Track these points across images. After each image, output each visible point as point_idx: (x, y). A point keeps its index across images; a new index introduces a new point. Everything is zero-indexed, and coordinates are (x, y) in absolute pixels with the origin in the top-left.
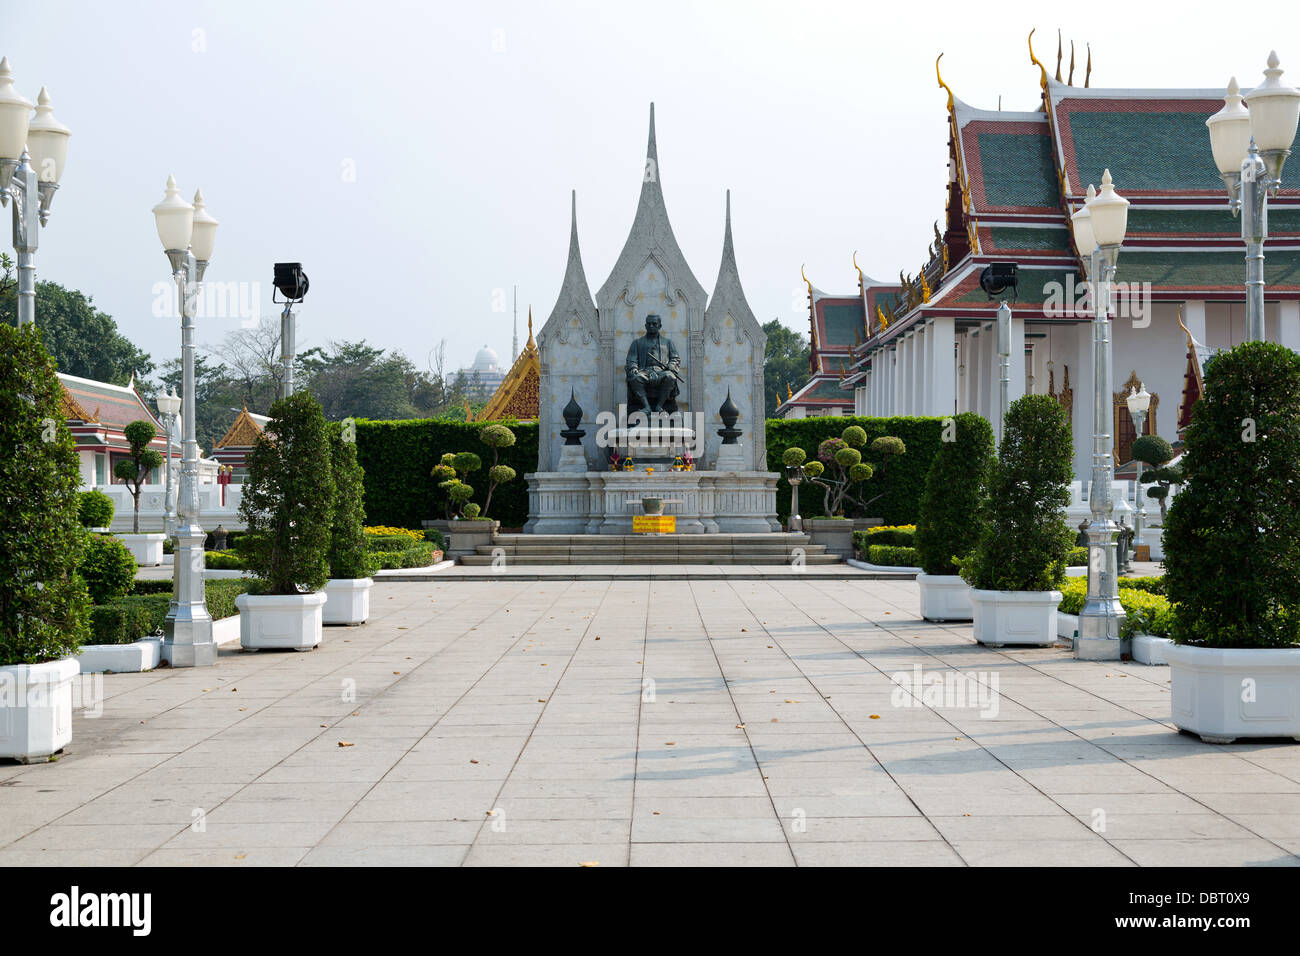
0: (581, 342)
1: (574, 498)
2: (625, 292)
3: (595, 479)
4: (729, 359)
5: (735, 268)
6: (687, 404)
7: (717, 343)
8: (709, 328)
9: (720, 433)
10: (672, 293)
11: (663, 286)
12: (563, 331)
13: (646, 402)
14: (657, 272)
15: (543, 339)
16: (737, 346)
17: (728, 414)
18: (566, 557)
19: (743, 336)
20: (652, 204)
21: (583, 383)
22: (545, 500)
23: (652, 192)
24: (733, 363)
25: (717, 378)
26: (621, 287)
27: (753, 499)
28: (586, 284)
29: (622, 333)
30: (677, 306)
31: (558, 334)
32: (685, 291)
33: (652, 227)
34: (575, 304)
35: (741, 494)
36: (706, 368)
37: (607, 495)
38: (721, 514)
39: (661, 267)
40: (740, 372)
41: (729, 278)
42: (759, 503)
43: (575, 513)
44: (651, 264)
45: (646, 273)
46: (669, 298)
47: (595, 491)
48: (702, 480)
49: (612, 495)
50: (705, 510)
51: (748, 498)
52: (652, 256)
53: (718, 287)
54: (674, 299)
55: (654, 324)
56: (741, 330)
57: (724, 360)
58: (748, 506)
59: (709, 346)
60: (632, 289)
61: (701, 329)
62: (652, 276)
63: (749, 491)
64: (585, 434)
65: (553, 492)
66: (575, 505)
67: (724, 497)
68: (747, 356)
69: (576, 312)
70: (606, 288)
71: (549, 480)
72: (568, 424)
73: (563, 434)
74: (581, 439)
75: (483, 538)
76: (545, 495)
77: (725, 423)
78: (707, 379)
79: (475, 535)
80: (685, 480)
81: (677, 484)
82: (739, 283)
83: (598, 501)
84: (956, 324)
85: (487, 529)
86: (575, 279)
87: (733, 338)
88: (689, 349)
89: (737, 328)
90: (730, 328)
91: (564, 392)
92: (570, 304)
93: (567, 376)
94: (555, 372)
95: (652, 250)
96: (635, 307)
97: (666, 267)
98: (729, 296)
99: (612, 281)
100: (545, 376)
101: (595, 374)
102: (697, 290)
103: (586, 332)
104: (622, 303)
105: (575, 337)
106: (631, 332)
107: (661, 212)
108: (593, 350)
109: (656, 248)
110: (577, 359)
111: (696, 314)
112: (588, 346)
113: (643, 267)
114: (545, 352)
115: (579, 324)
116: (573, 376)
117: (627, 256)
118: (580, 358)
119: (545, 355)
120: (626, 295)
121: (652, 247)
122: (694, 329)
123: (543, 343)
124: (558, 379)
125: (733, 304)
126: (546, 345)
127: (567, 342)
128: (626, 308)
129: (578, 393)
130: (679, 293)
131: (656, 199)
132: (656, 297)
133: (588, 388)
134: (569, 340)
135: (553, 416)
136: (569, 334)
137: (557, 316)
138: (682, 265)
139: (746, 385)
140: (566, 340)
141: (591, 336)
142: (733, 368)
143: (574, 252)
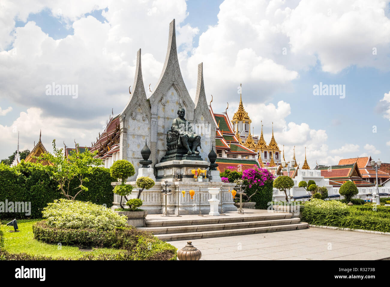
0: (142, 119)
2: (162, 98)
8: (195, 119)
10: (181, 102)
11: (177, 99)
12: (134, 113)
14: (175, 92)
15: (124, 116)
17: (212, 157)
21: (142, 139)
23: (174, 57)
26: (160, 96)
29: (160, 117)
31: (131, 115)
32: (187, 103)
33: (173, 72)
34: (140, 101)
39: (176, 90)
40: (206, 140)
41: (202, 99)
43: (154, 202)
44: (172, 88)
45: (170, 93)
46: (180, 104)
52: (173, 85)
53: (199, 103)
54: (182, 105)
60: (164, 98)
61: (192, 119)
62: (173, 93)
69: (140, 105)
72: (143, 158)
73: (141, 162)
74: (150, 165)
75: (140, 222)
82: (206, 102)
85: (142, 216)
89: (206, 121)
90: (203, 121)
91: (134, 143)
92: (138, 101)
93: (135, 135)
94: (130, 133)
95: (173, 82)
96: (166, 106)
97: (179, 91)
98: (203, 107)
99: (157, 92)
100: (125, 134)
101: (148, 135)
102: (191, 102)
103: (144, 115)
104: (160, 103)
105: (139, 117)
106: (164, 117)
107: (177, 66)
108: (147, 124)
109: (175, 81)
110: (140, 127)
111: (191, 112)
112: (145, 122)
113: (169, 89)
114: (125, 122)
115: (141, 111)
116: (138, 135)
117: (163, 82)
118: (141, 127)
119: (125, 124)
120: (162, 101)
121: (173, 80)
122: (190, 119)
123: (124, 118)
124: (131, 137)
125: (204, 111)
126: (126, 119)
127: (135, 119)
128: (162, 106)
129: (140, 144)
130: (184, 102)
131: (175, 60)
132: (174, 103)
133: (144, 142)
134: (137, 118)
135: (128, 154)
136: (136, 115)
137: (132, 105)
138: (185, 90)
139: (208, 146)
140: (135, 117)
141: (146, 117)
142: (204, 138)
143: (140, 77)
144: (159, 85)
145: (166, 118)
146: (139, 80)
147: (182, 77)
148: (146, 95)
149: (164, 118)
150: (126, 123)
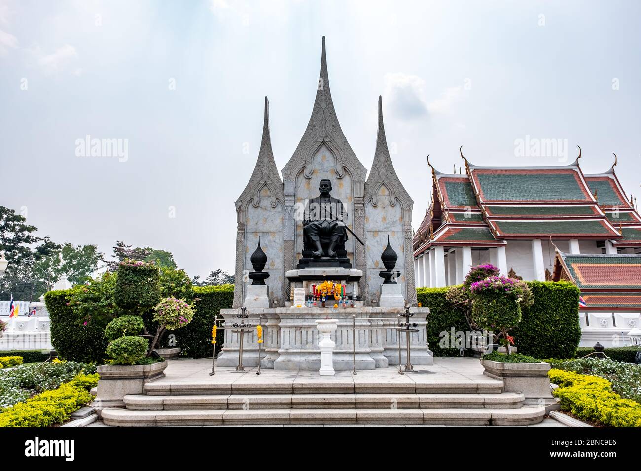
0: (269, 206)
2: (304, 168)
3: (271, 315)
4: (384, 219)
5: (387, 151)
6: (352, 253)
7: (375, 206)
8: (368, 195)
9: (382, 275)
10: (339, 169)
11: (332, 164)
12: (256, 199)
14: (328, 154)
15: (240, 204)
16: (390, 208)
17: (389, 259)
19: (394, 201)
20: (324, 105)
21: (270, 238)
23: (324, 97)
24: (387, 221)
25: (375, 232)
26: (300, 166)
28: (274, 163)
29: (301, 199)
30: (344, 179)
31: (252, 200)
32: (351, 169)
33: (324, 122)
34: (265, 178)
36: (366, 226)
37: (282, 331)
39: (331, 151)
40: (393, 229)
41: (382, 159)
44: (324, 149)
45: (319, 156)
46: (337, 173)
47: (272, 326)
48: (372, 315)
50: (375, 345)
52: (324, 143)
53: (374, 165)
54: (341, 173)
55: (326, 186)
56: (393, 197)
57: (381, 219)
59: (369, 209)
60: (309, 167)
61: (362, 196)
62: (324, 156)
64: (269, 276)
66: (256, 338)
68: (399, 215)
69: (265, 184)
70: (289, 166)
72: (255, 268)
73: (251, 276)
74: (266, 281)
75: (135, 385)
77: (386, 266)
78: (368, 234)
79: (127, 382)
82: (391, 162)
83: (275, 336)
84: (444, 250)
85: (142, 374)
86: (266, 159)
87: (387, 202)
88: (354, 209)
89: (389, 195)
90: (384, 195)
91: (256, 244)
92: (262, 178)
93: (259, 232)
94: (249, 230)
95: (324, 138)
96: (311, 180)
97: (335, 151)
98: (383, 171)
99: (294, 160)
100: (240, 232)
101: (280, 230)
102: (360, 166)
103: (274, 198)
104: (301, 177)
105: (266, 203)
107: (331, 111)
108: (279, 212)
109: (327, 137)
110: (266, 219)
111: (359, 184)
112: (276, 209)
113: (317, 151)
114: (241, 213)
115: (269, 193)
116: (263, 233)
117: (305, 142)
118: (269, 218)
119: (241, 216)
120: (305, 172)
121: (324, 136)
122: (357, 196)
123: (240, 207)
124: (251, 235)
125: (387, 178)
126: (242, 208)
127: (258, 207)
128: (304, 180)
129: (267, 245)
130: (345, 169)
131: (327, 102)
132: (327, 172)
133: (274, 242)
134: (261, 205)
135: (246, 264)
136: (260, 200)
137: (252, 187)
138: (347, 149)
139: (398, 238)
140: (258, 204)
141: (277, 202)
142: (388, 225)
143: (266, 140)
144: (298, 148)
146: (264, 145)
147: (340, 127)
148: (276, 167)
150: (243, 215)
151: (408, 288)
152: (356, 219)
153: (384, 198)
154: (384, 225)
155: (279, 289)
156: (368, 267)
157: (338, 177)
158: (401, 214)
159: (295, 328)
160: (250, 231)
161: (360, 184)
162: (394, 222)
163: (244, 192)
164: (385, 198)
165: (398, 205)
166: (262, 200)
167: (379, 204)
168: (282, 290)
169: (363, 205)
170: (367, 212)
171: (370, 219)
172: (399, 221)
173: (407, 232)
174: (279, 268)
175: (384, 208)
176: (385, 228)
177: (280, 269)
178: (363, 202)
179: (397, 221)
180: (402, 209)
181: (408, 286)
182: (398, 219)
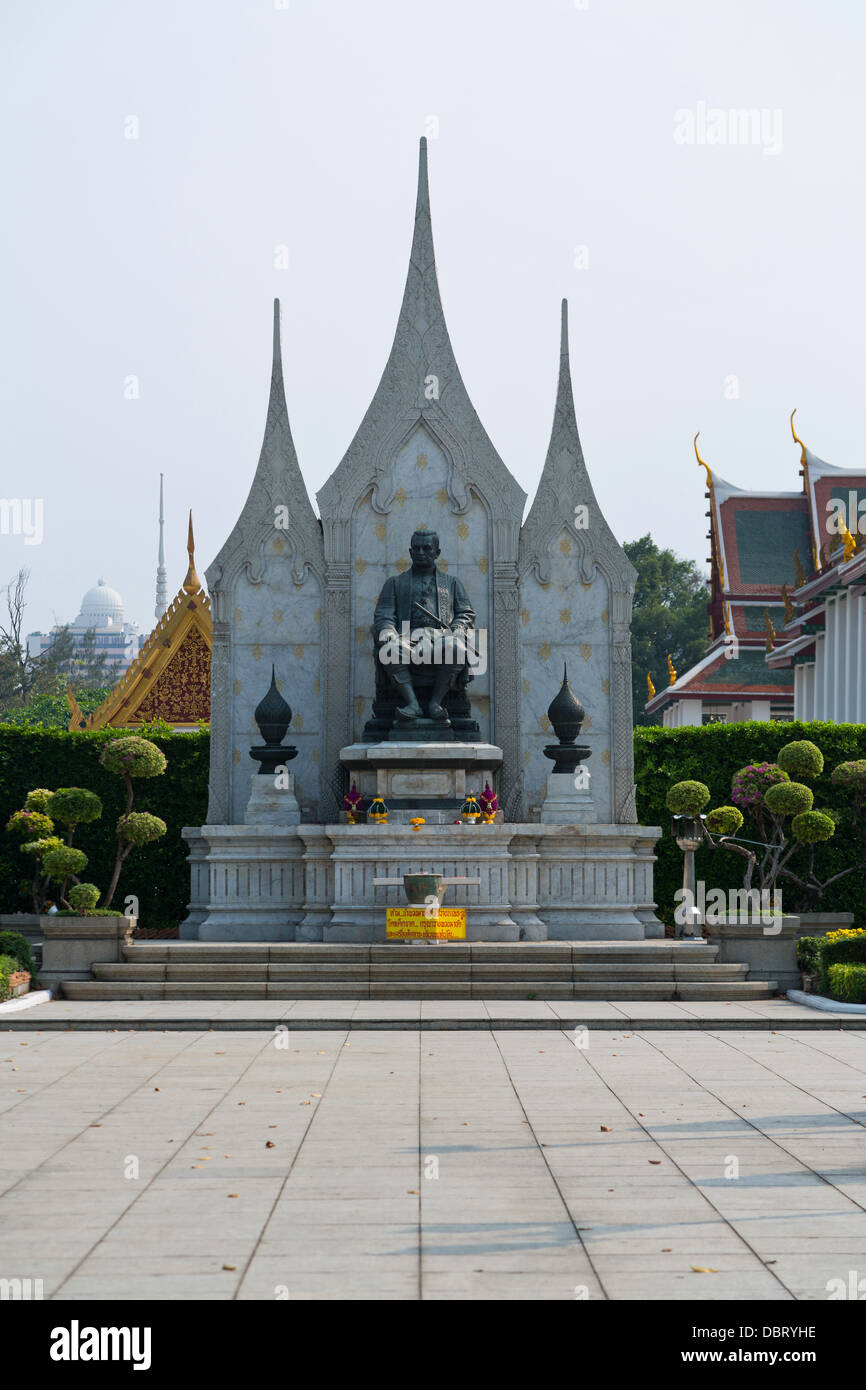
0: (288, 580)
1: (276, 873)
2: (372, 488)
3: (314, 838)
4: (565, 615)
5: (577, 446)
6: (486, 696)
7: (544, 584)
8: (528, 556)
9: (550, 752)
10: (459, 490)
11: (441, 478)
12: (256, 562)
13: (412, 695)
14: (431, 451)
15: (218, 576)
16: (580, 589)
17: (564, 716)
18: (260, 985)
19: (590, 571)
20: (422, 325)
21: (292, 658)
22: (221, 878)
23: (422, 304)
24: (573, 621)
25: (545, 649)
26: (365, 479)
27: (611, 876)
28: (299, 474)
29: (366, 564)
30: (469, 516)
31: (246, 566)
32: (488, 492)
35: (589, 867)
36: (523, 631)
37: (337, 867)
38: (552, 905)
39: (438, 443)
40: (585, 639)
41: (565, 464)
42: (622, 884)
43: (276, 901)
44: (421, 437)
45: (409, 457)
46: (453, 500)
47: (314, 861)
48: (517, 841)
49: (347, 869)
50: (522, 897)
51: (600, 875)
52: (422, 423)
53: (545, 482)
54: (463, 501)
55: (426, 548)
56: (588, 561)
57: (557, 616)
58: (601, 890)
59: (529, 589)
60: (384, 483)
61: (513, 558)
62: (421, 459)
63: (604, 861)
64: (296, 753)
65: (236, 862)
66: (277, 888)
67: (556, 872)
68: (600, 607)
70: (337, 481)
71: (228, 840)
72: (264, 734)
73: (255, 753)
74: (289, 763)
75: (105, 949)
76: (221, 868)
77: (558, 733)
78: (525, 653)
80: (483, 841)
81: (467, 849)
82: (585, 473)
83: (321, 880)
85: (114, 932)
86: (278, 464)
87: (573, 574)
88: (492, 595)
89: (581, 556)
90: (567, 556)
91: (257, 674)
92: (270, 512)
93: (262, 645)
94: (241, 638)
95: (422, 410)
96: (389, 517)
97: (448, 443)
98: (565, 499)
99: (348, 467)
100: (220, 643)
101: (316, 640)
102: (508, 483)
103: (299, 563)
104: (366, 509)
105: (278, 572)
106: (383, 563)
107: (439, 341)
109: (430, 408)
110: (281, 613)
111: (505, 530)
112: (303, 590)
113: (405, 442)
114: (221, 599)
115: (286, 547)
116: (275, 645)
117: (375, 422)
118: (288, 611)
119: (221, 604)
120: (374, 495)
121: (422, 407)
122: (501, 559)
123: (218, 583)
124: (246, 651)
126: (223, 586)
127: (263, 582)
128: (373, 519)
130: (474, 493)
131: (429, 316)
132: (430, 497)
133: (302, 668)
134: (267, 577)
135: (237, 720)
136: (266, 566)
137: (245, 532)
138: (478, 439)
139: (598, 663)
140: (262, 577)
141: (307, 571)
142: (574, 631)
143: (277, 413)
144: (357, 437)
145: (391, 565)
146: (274, 427)
147: (462, 384)
148: (304, 486)
149: (385, 566)
150: (225, 602)
151: (616, 781)
152: (497, 616)
153: (567, 562)
154: (563, 630)
155: (314, 780)
156: (524, 729)
157: (456, 510)
158: (606, 603)
159: (362, 864)
160: (242, 642)
161: (510, 528)
162: (589, 624)
163: (227, 546)
164: (570, 563)
165: (600, 583)
166: (270, 569)
167: (555, 577)
168: (321, 783)
169: (516, 582)
170: (524, 597)
171: (532, 615)
172: (600, 621)
173: (618, 648)
174: (314, 730)
175: (567, 588)
176: (567, 637)
177: (318, 734)
178: (517, 575)
179: (595, 619)
180: (610, 592)
181: (616, 774)
182: (598, 614)
